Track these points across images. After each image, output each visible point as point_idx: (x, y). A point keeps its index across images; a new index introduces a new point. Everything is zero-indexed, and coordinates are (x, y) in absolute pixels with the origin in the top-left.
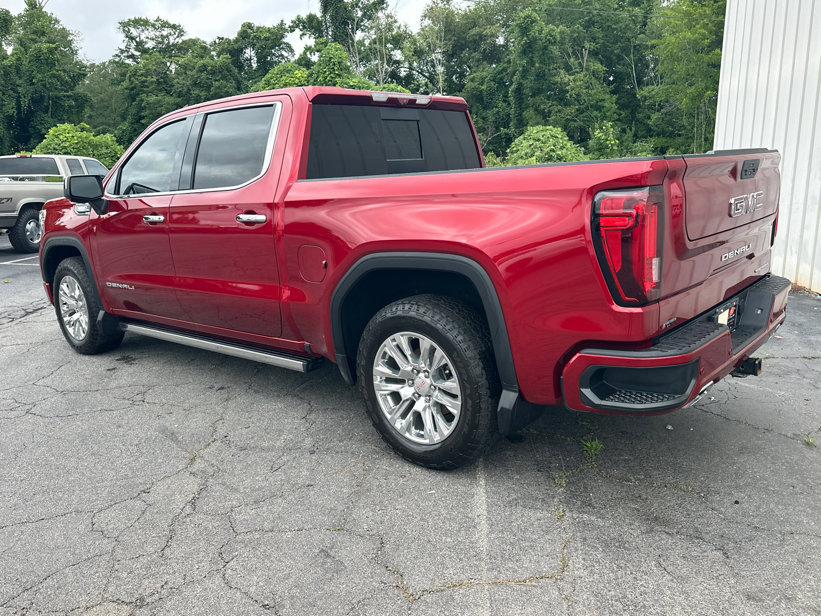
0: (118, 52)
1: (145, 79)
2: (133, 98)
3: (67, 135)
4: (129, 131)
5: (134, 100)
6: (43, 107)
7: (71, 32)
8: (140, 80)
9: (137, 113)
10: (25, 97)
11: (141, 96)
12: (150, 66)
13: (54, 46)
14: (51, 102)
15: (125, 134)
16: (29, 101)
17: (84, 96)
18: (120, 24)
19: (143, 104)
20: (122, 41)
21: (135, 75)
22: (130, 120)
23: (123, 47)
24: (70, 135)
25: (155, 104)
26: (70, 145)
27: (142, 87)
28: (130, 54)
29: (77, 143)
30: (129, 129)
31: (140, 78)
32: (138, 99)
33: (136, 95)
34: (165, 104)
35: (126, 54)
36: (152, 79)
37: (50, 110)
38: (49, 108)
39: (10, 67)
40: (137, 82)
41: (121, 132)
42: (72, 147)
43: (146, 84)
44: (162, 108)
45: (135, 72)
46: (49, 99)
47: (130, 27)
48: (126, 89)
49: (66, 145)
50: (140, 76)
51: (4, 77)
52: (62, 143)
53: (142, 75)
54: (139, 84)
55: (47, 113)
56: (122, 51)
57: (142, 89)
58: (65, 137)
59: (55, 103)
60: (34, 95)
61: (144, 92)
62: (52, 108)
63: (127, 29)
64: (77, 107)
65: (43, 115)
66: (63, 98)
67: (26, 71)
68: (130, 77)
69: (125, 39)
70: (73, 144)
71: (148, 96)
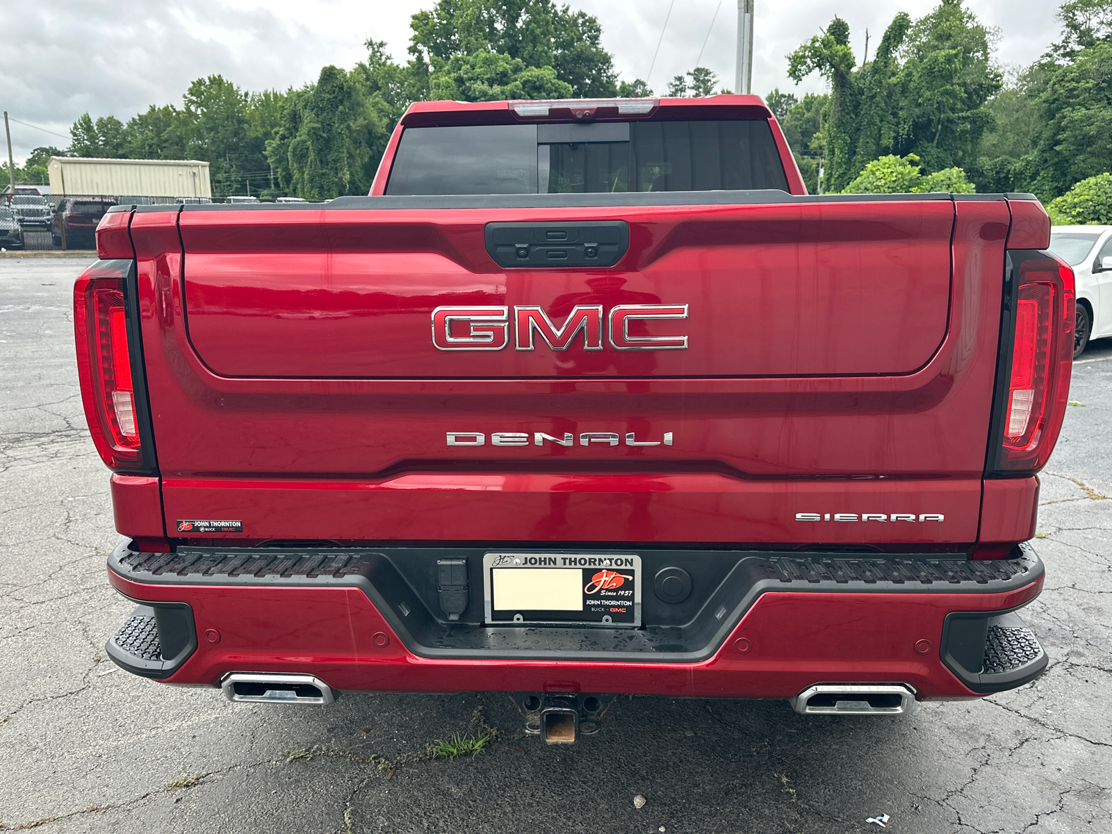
0: (1049, 51)
1: (1076, 85)
2: (1051, 114)
3: (885, 171)
4: (1036, 163)
5: (1053, 117)
6: (928, 134)
7: (988, 30)
8: (1067, 87)
9: (1053, 137)
10: (905, 122)
11: (1063, 110)
12: (1088, 66)
13: (954, 52)
14: (940, 127)
15: (1028, 167)
16: (909, 128)
17: (986, 116)
18: (1062, 8)
19: (1063, 123)
20: (1060, 32)
21: (1062, 80)
22: (1041, 147)
23: (1059, 42)
24: (890, 170)
25: (1082, 122)
26: (886, 184)
27: (1068, 97)
28: (1068, 50)
29: (894, 181)
30: (1037, 159)
31: (1068, 84)
32: (1057, 116)
33: (1056, 110)
34: (1097, 121)
35: (1062, 51)
36: (1087, 85)
37: (937, 138)
38: (936, 135)
39: (895, 85)
40: (1062, 91)
41: (1023, 164)
42: (887, 186)
43: (1075, 92)
44: (1091, 127)
45: (1064, 76)
46: (938, 124)
47: (1077, 10)
48: (1044, 102)
49: (880, 184)
50: (1069, 81)
51: (886, 98)
52: (877, 181)
53: (1073, 80)
54: (1065, 94)
55: (933, 142)
56: (1056, 48)
57: (1068, 100)
58: (883, 173)
59: (945, 128)
60: (920, 120)
61: (1069, 104)
62: (940, 135)
63: (1071, 15)
64: (973, 132)
65: (926, 144)
66: (956, 121)
67: (913, 90)
68: (1054, 84)
69: (1065, 28)
70: (890, 182)
71: (1074, 110)
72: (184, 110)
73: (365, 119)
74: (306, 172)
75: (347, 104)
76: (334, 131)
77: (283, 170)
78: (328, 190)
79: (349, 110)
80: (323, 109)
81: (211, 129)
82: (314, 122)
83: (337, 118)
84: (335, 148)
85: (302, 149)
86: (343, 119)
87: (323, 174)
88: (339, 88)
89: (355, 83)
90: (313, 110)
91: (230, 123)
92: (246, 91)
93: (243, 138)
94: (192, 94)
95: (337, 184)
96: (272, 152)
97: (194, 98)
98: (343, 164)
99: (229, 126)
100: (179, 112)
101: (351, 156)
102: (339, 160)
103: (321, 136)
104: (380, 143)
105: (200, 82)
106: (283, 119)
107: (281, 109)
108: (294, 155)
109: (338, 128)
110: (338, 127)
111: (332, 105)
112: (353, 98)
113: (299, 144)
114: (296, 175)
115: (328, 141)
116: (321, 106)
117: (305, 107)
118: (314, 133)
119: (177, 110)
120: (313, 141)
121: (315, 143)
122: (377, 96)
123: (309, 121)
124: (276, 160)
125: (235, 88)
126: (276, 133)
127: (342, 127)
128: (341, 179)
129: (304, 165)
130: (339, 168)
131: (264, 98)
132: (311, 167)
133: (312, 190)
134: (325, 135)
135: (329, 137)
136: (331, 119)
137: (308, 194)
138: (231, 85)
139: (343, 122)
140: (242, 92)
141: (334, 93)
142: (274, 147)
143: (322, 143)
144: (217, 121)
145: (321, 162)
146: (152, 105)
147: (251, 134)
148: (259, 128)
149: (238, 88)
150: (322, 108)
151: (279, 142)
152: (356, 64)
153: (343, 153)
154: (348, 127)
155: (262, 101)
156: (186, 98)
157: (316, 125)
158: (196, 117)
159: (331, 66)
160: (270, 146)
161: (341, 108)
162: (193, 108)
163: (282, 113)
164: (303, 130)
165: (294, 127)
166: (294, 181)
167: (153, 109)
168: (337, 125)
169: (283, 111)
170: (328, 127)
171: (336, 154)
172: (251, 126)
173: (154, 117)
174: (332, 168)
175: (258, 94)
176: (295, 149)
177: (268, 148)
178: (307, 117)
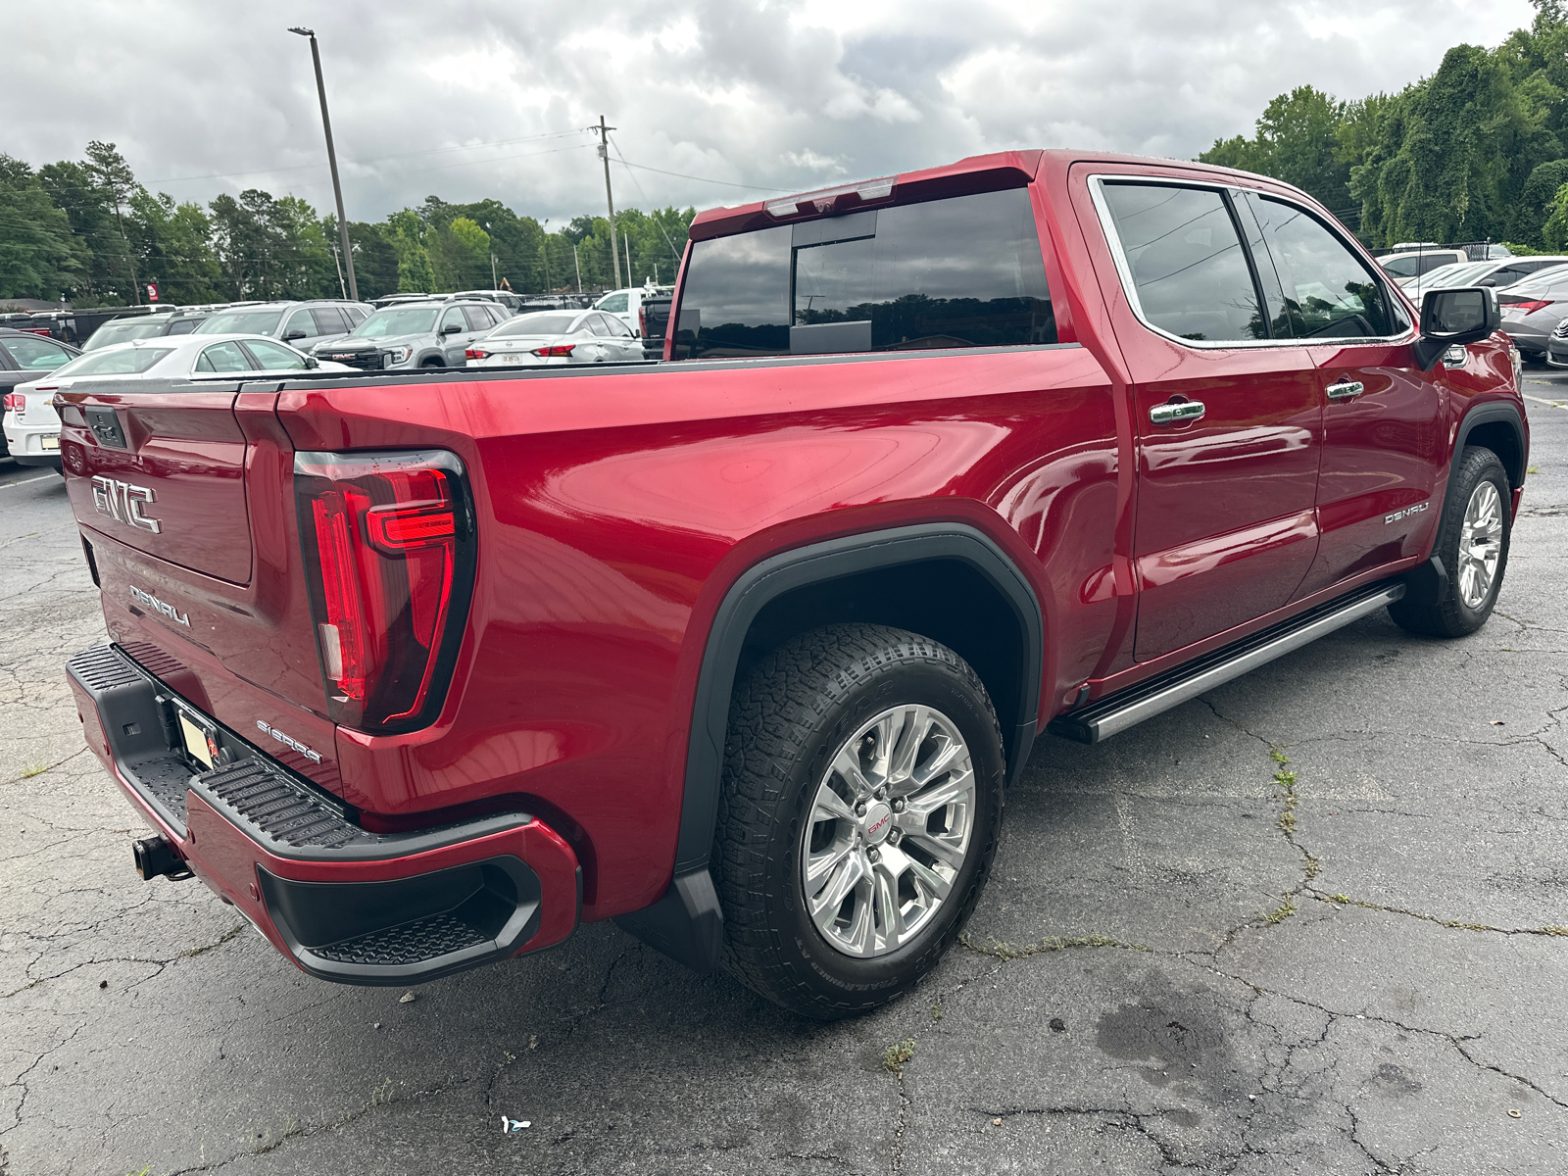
72: (1256, 140)
73: (1506, 115)
74: (1401, 205)
75: (1480, 97)
76: (1453, 141)
77: (1371, 205)
78: (1432, 227)
79: (1482, 106)
80: (1439, 112)
81: (1287, 161)
82: (1423, 132)
83: (1460, 121)
84: (1451, 165)
85: (1399, 173)
86: (1472, 119)
87: (1427, 205)
88: (1471, 76)
89: (1497, 65)
90: (1424, 114)
91: (1314, 148)
92: (1342, 101)
93: (1329, 166)
94: (1268, 117)
95: (1446, 216)
96: (1359, 182)
97: (1270, 122)
98: (1460, 187)
99: (1311, 152)
100: (1249, 143)
101: (1475, 173)
102: (1455, 181)
103: (1431, 151)
104: (1532, 148)
105: (1282, 99)
106: (1381, 133)
107: (1380, 120)
108: (1387, 180)
109: (1459, 135)
110: (1461, 133)
111: (1454, 103)
112: (1492, 87)
113: (1396, 165)
114: (1387, 211)
115: (1440, 156)
116: (1437, 107)
117: (1413, 112)
118: (1421, 149)
119: (1246, 141)
120: (1418, 160)
121: (1420, 161)
122: (1537, 77)
123: (1416, 130)
124: (1362, 192)
125: (1328, 99)
126: (1369, 154)
127: (1466, 132)
128: (1454, 208)
129: (1400, 194)
130: (1453, 194)
131: (1365, 107)
132: (1410, 196)
133: (1406, 229)
134: (1437, 148)
135: (1443, 151)
136: (1451, 123)
137: (1399, 235)
138: (1323, 96)
139: (1469, 125)
140: (1337, 104)
141: (1461, 84)
142: (1362, 175)
143: (1431, 160)
144: (1295, 149)
145: (1427, 186)
146: (1218, 139)
147: (1341, 160)
148: (1352, 150)
149: (1333, 99)
150: (1438, 110)
151: (1370, 167)
152: (1511, 34)
153: (1463, 170)
154: (1477, 132)
155: (1362, 113)
156: (1260, 123)
157: (1423, 136)
158: (1271, 145)
159: (1462, 45)
160: (1357, 173)
161: (1469, 105)
162: (1268, 136)
163: (1380, 126)
164: (1407, 144)
165: (1396, 143)
166: (1384, 219)
167: (1218, 144)
168: (1458, 131)
169: (1383, 122)
170: (1443, 136)
171: (1451, 173)
172: (1341, 149)
173: (1218, 154)
174: (1442, 194)
175: (1357, 103)
176: (1389, 173)
177: (1354, 177)
178: (1414, 126)
